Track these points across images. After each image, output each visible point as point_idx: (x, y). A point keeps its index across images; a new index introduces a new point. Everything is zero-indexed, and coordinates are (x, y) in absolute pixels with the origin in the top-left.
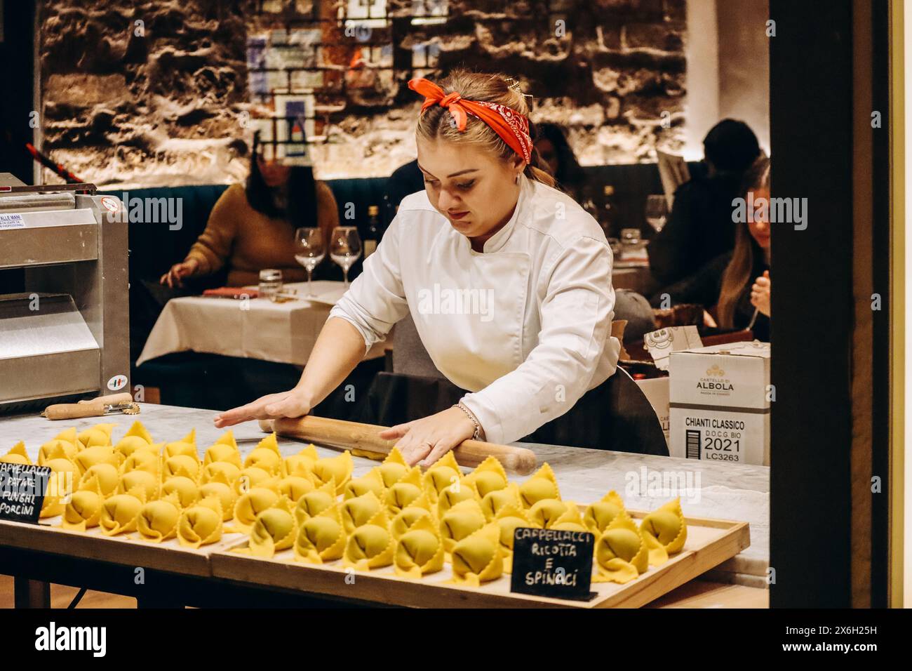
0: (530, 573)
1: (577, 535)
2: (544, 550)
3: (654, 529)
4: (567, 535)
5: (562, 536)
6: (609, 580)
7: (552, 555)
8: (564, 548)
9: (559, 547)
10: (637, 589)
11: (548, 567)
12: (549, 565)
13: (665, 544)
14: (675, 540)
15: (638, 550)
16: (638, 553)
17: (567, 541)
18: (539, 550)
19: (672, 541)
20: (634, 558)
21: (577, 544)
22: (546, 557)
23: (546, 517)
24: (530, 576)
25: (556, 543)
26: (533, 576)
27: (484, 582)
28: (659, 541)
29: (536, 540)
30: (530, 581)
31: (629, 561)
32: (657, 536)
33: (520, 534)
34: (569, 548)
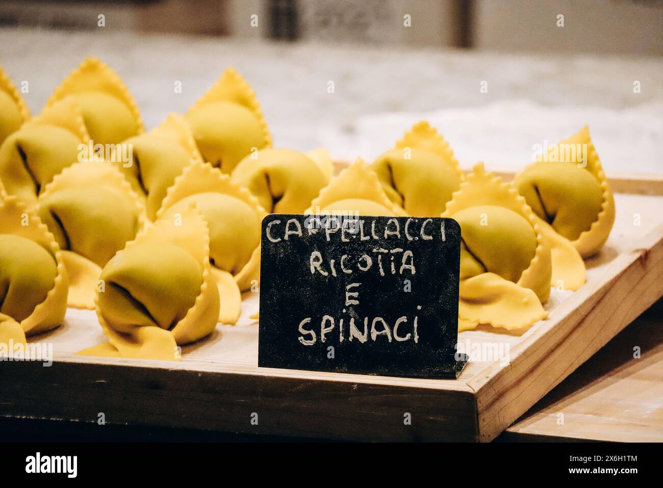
0: (307, 320)
1: (415, 226)
2: (337, 265)
3: (544, 207)
4: (392, 227)
5: (380, 231)
6: (474, 325)
7: (358, 276)
8: (386, 259)
9: (374, 256)
10: (551, 344)
11: (348, 302)
12: (351, 299)
13: (574, 237)
14: (595, 225)
15: (534, 254)
16: (535, 260)
17: (393, 242)
18: (325, 266)
19: (588, 229)
20: (526, 273)
21: (418, 248)
22: (343, 279)
23: (276, 190)
24: (306, 327)
25: (366, 247)
26: (315, 325)
27: (186, 345)
28: (556, 230)
29: (318, 240)
30: (308, 337)
31: (515, 280)
32: (550, 219)
33: (278, 231)
34: (399, 256)
